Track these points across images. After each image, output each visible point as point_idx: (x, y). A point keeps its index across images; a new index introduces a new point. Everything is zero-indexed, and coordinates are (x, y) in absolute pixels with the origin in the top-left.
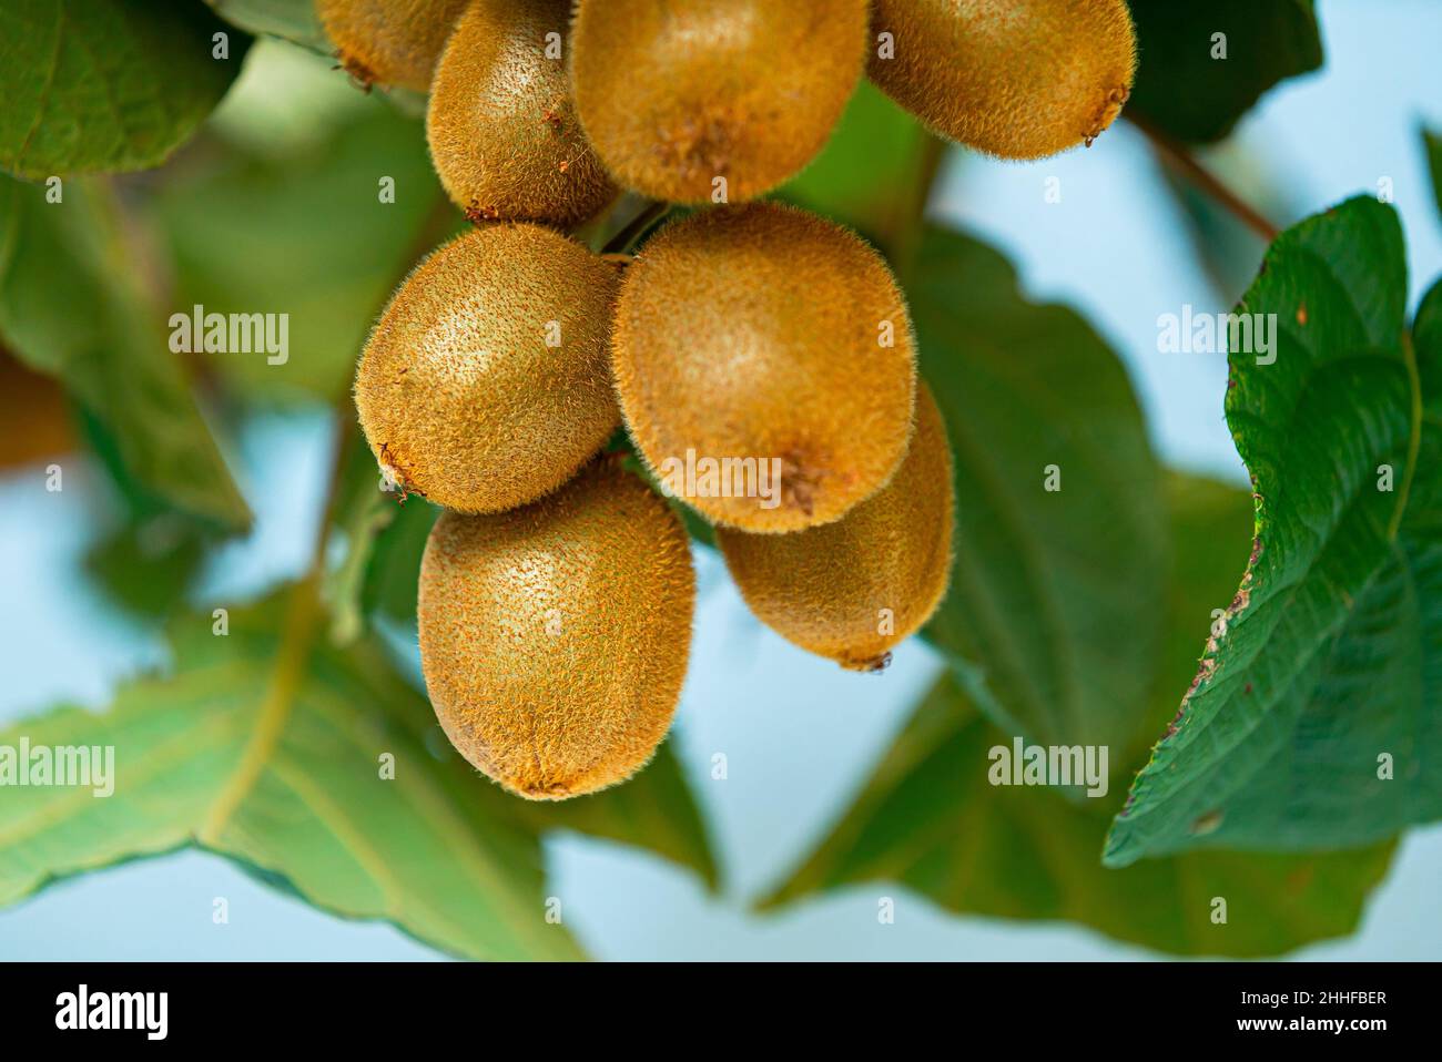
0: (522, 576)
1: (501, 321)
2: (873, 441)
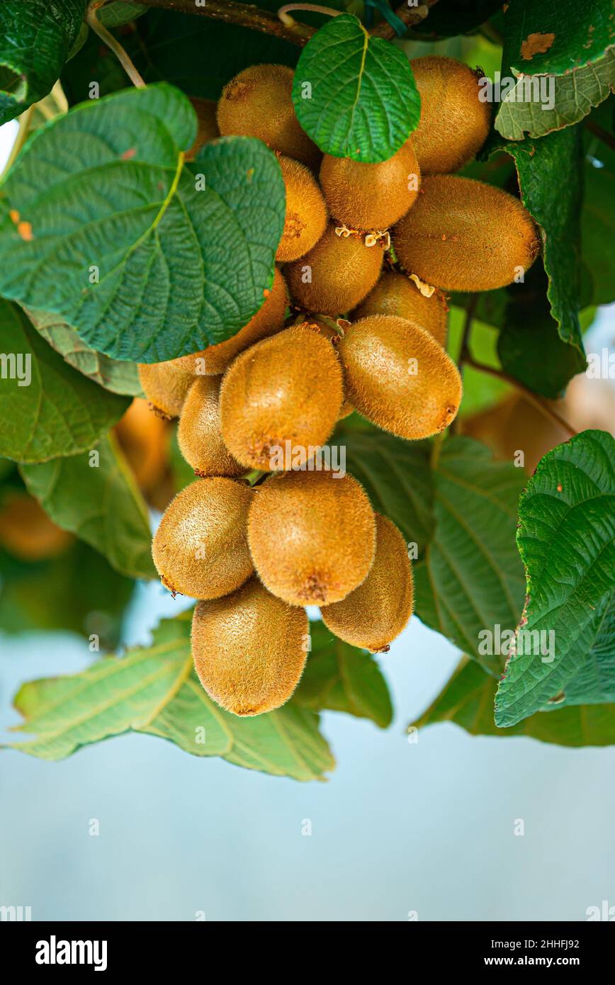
0: (226, 625)
1: (204, 522)
2: (349, 568)
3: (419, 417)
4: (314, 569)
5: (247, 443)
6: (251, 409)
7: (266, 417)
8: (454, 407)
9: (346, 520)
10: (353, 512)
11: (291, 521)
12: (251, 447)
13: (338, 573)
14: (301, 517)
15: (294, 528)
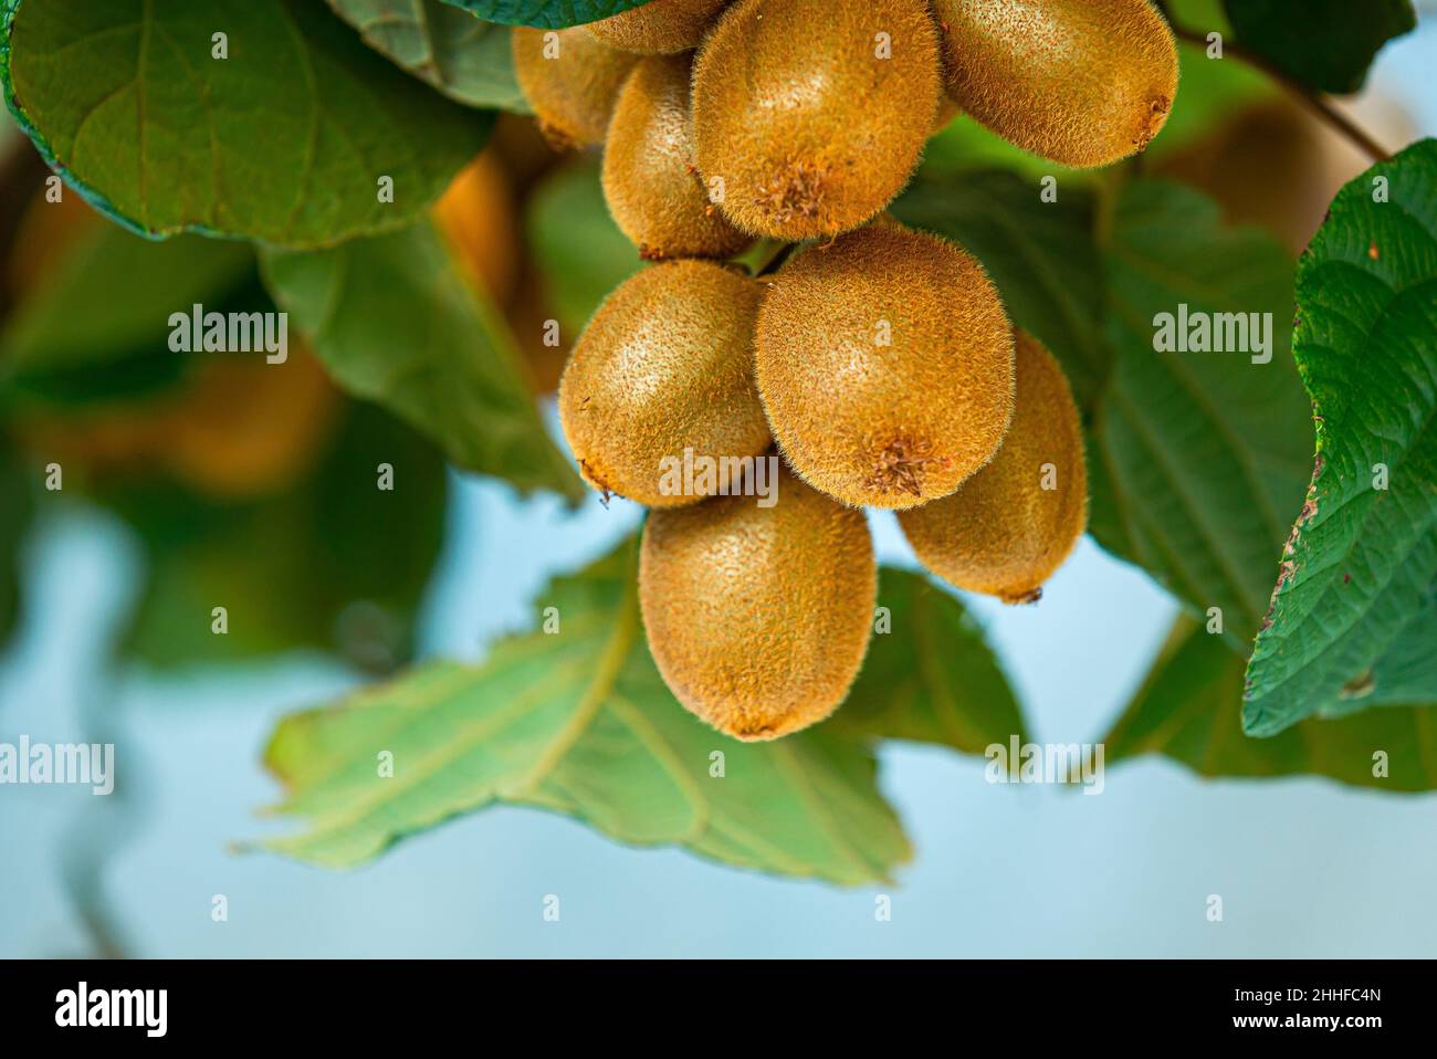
0: (713, 557)
1: (665, 348)
2: (966, 427)
3: (1097, 121)
4: (897, 429)
5: (753, 183)
6: (759, 114)
7: (793, 128)
8: (1164, 99)
9: (957, 333)
10: (969, 315)
11: (848, 338)
12: (763, 190)
13: (944, 438)
14: (867, 328)
15: (854, 350)
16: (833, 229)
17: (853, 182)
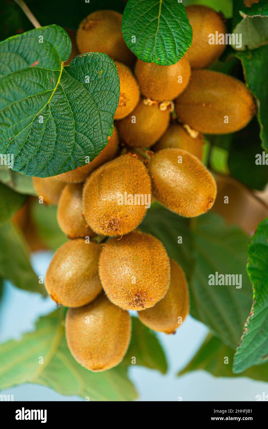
1: (74, 264)
2: (157, 289)
3: (194, 205)
4: (138, 289)
5: (100, 221)
7: (111, 206)
8: (212, 199)
9: (155, 263)
10: (158, 258)
11: (125, 264)
12: (103, 223)
13: (151, 292)
14: (130, 261)
15: (126, 268)
16: (121, 234)
17: (127, 221)
